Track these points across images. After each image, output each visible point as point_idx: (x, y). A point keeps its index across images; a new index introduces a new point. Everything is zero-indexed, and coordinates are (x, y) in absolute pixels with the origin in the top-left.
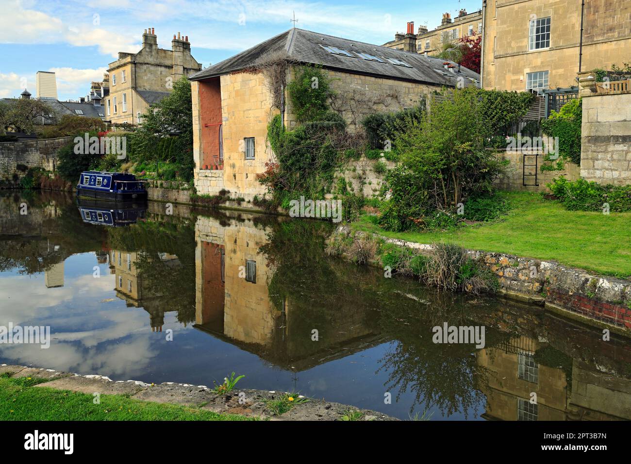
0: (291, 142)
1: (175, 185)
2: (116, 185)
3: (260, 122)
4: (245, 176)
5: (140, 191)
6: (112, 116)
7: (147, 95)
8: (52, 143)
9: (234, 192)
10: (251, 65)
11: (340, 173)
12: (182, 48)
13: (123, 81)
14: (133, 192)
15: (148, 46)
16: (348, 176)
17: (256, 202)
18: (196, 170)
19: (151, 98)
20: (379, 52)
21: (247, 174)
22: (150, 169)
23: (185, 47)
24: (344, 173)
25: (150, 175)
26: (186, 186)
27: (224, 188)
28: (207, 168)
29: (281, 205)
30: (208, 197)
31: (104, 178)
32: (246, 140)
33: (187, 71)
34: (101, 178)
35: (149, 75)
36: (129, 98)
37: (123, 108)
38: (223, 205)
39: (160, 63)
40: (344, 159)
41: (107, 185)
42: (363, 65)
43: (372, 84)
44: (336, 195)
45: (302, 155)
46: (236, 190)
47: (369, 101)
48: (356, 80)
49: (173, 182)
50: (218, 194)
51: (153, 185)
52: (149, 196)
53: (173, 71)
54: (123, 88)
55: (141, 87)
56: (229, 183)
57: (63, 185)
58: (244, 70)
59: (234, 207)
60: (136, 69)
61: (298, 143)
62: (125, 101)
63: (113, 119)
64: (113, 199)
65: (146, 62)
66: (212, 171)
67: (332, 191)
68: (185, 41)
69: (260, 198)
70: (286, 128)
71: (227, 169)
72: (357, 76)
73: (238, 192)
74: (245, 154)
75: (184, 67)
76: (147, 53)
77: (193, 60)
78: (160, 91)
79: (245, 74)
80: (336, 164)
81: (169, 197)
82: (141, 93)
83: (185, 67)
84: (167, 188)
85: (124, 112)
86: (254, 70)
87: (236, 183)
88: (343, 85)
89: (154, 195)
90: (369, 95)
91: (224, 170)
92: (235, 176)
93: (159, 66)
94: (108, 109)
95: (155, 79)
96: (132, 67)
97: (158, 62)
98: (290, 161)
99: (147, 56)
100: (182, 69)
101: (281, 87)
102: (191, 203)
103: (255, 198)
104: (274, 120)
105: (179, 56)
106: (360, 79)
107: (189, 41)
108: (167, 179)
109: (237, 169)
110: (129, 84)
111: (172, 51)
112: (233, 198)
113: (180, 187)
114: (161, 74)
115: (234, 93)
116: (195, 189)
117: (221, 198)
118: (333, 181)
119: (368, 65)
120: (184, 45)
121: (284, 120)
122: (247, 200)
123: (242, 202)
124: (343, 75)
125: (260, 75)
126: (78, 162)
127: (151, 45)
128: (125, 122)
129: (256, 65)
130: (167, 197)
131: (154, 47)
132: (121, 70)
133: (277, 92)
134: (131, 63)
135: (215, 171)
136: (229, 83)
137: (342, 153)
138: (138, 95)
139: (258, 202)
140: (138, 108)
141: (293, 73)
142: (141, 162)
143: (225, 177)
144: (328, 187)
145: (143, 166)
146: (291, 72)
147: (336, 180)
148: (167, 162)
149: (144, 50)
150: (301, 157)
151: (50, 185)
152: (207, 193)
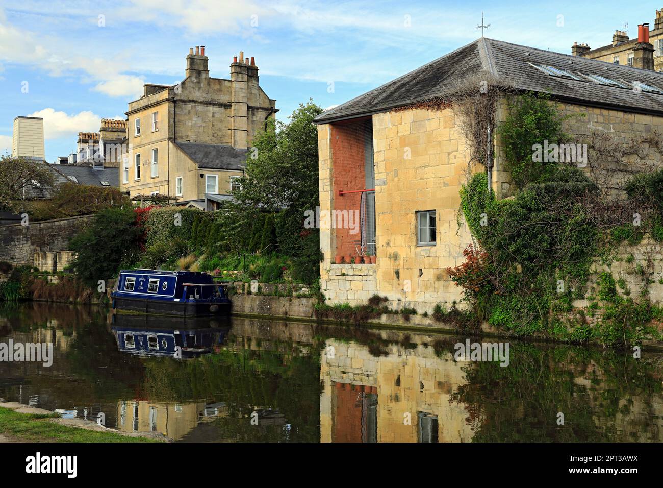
0: (513, 215)
1: (285, 290)
2: (185, 290)
3: (446, 185)
4: (417, 273)
5: (220, 301)
6: (131, 184)
7: (193, 150)
8: (49, 228)
9: (395, 298)
10: (432, 96)
11: (603, 264)
12: (245, 76)
13: (153, 129)
14: (211, 301)
15: (195, 75)
16: (617, 270)
17: (438, 314)
18: (324, 266)
19: (200, 156)
20: (613, 73)
21: (421, 269)
22: (227, 265)
23: (250, 74)
24: (609, 265)
25: (229, 274)
26: (305, 290)
27: (376, 293)
28: (343, 261)
29: (488, 320)
30: (347, 308)
31: (162, 279)
32: (419, 214)
33: (253, 111)
34: (158, 281)
35: (195, 119)
36: (163, 155)
37: (151, 171)
38: (375, 321)
39: (212, 100)
40: (609, 242)
41: (169, 291)
42: (601, 94)
43: (618, 123)
44: (595, 301)
45: (535, 236)
46: (400, 296)
47: (615, 150)
48: (595, 116)
49: (280, 286)
50: (366, 303)
51: (243, 291)
52: (236, 308)
53: (232, 112)
54: (153, 140)
55: (182, 138)
56: (386, 284)
57: (74, 294)
58: (419, 105)
59: (396, 324)
60: (176, 109)
61: (526, 218)
62: (156, 159)
63: (133, 189)
64: (179, 313)
65: (191, 98)
66: (354, 266)
67: (586, 296)
68: (250, 65)
69: (448, 308)
70: (496, 194)
71: (384, 263)
72: (597, 111)
73: (403, 299)
74: (417, 237)
75: (248, 106)
76: (192, 85)
77: (262, 94)
78: (211, 143)
79: (419, 111)
80: (595, 250)
81: (273, 309)
82: (183, 148)
83: (251, 104)
84: (269, 295)
85: (154, 178)
86: (438, 104)
87: (399, 284)
88: (577, 124)
89: (244, 307)
90: (615, 139)
91: (377, 263)
92: (397, 273)
93: (210, 104)
94: (125, 173)
95: (204, 125)
96: (169, 107)
97: (208, 98)
98: (513, 247)
99: (192, 89)
100: (245, 108)
101: (486, 128)
102: (314, 318)
103: (438, 309)
104: (474, 181)
105: (242, 89)
106: (602, 115)
107: (256, 65)
108: (267, 281)
109: (401, 262)
110: (164, 132)
111: (230, 81)
112: (394, 309)
113: (294, 294)
114: (213, 116)
115: (398, 141)
116: (323, 296)
117: (373, 310)
118: (588, 280)
119: (607, 92)
120: (247, 71)
121: (491, 182)
122: (420, 311)
123: (411, 316)
124: (577, 109)
125: (447, 112)
126: (105, 256)
127: (199, 73)
128: (155, 193)
129: (440, 95)
130: (269, 309)
131: (203, 75)
132: (150, 111)
133: (479, 138)
134: (168, 100)
135: (359, 266)
136: (389, 126)
137: (605, 234)
138: (179, 151)
139: (443, 315)
140: (178, 170)
141: (507, 107)
142: (211, 254)
143: (379, 275)
144: (580, 289)
145: (214, 261)
146: (502, 106)
147: (594, 278)
148: (258, 253)
149: (189, 80)
150: (531, 239)
151: (50, 294)
152: (346, 301)
